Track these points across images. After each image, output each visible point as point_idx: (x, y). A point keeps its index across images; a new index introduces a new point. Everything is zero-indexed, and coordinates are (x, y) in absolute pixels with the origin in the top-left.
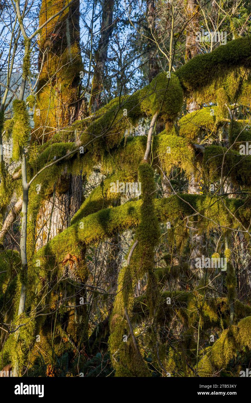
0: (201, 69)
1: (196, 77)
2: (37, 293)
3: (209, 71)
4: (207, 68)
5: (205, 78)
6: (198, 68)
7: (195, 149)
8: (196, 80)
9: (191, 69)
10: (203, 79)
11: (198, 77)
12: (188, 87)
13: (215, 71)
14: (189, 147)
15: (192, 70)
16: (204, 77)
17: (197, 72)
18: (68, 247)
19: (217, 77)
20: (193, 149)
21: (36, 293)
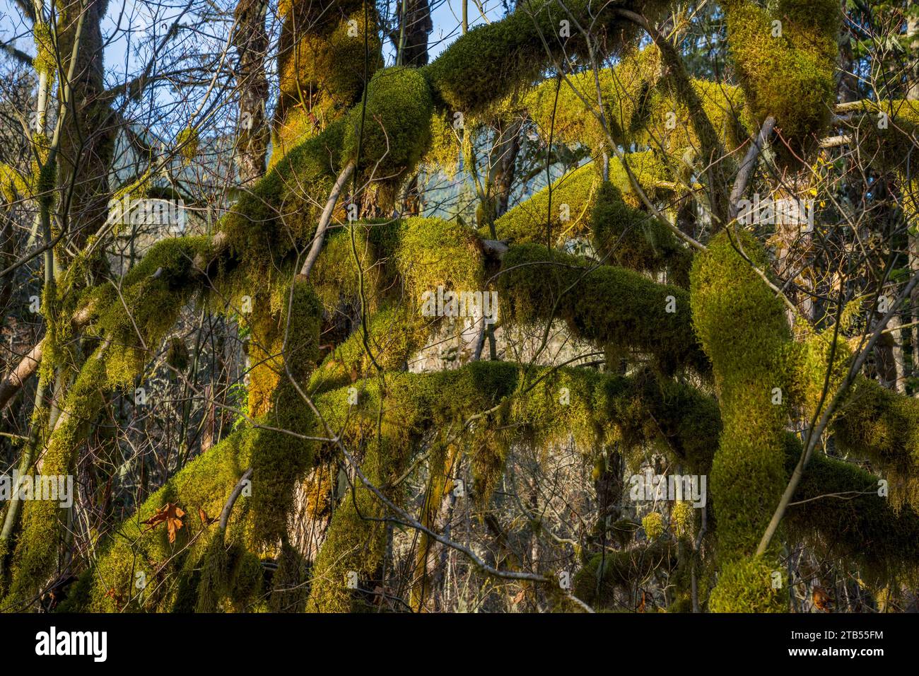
0: (478, 59)
1: (469, 79)
2: (143, 601)
3: (498, 64)
4: (492, 58)
5: (488, 81)
6: (472, 58)
7: (484, 252)
8: (470, 86)
9: (457, 60)
10: (484, 84)
11: (473, 78)
12: (453, 103)
13: (512, 65)
14: (471, 247)
15: (460, 62)
16: (486, 79)
17: (468, 66)
18: (215, 488)
19: (518, 79)
20: (478, 252)
21: (140, 601)
